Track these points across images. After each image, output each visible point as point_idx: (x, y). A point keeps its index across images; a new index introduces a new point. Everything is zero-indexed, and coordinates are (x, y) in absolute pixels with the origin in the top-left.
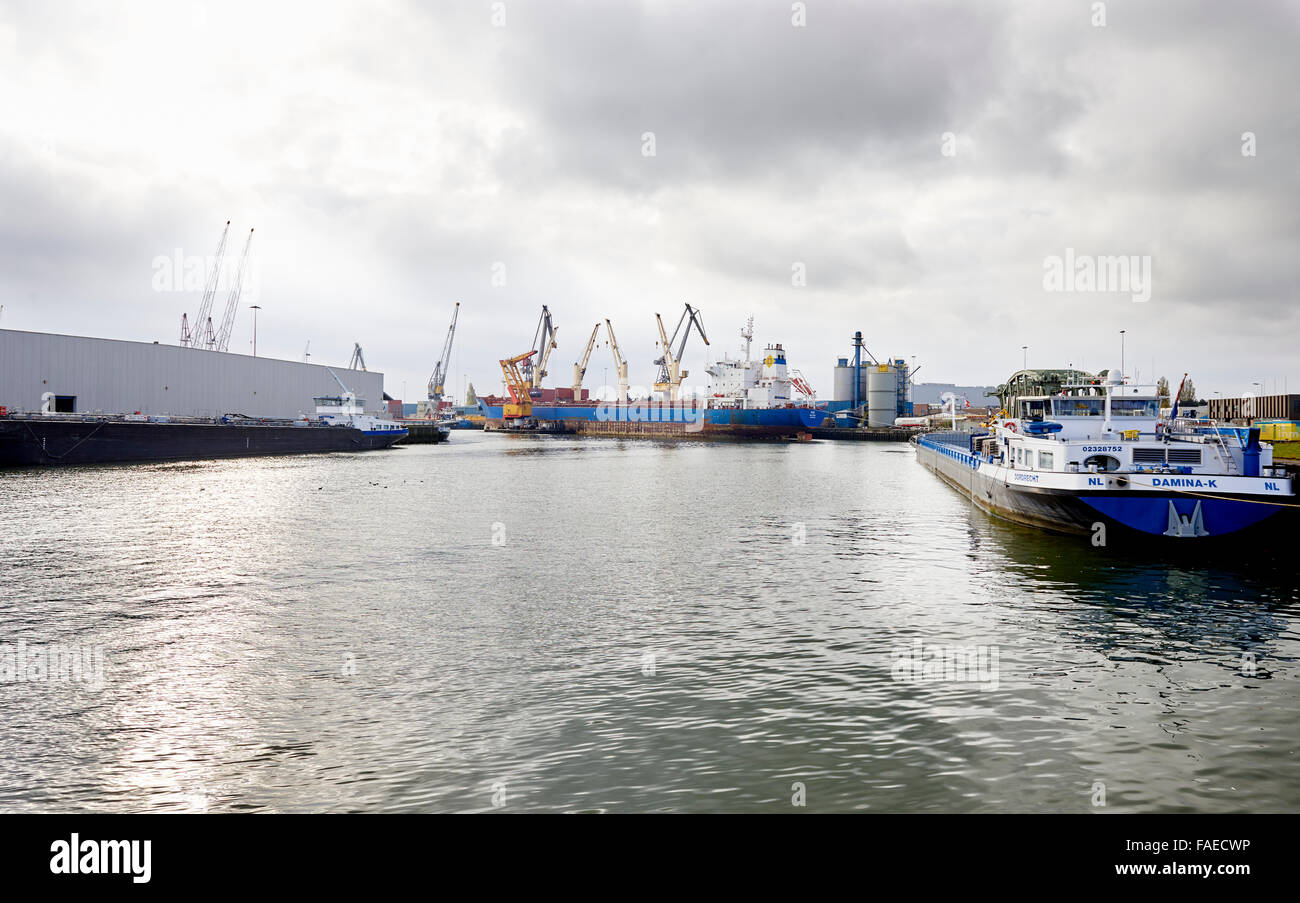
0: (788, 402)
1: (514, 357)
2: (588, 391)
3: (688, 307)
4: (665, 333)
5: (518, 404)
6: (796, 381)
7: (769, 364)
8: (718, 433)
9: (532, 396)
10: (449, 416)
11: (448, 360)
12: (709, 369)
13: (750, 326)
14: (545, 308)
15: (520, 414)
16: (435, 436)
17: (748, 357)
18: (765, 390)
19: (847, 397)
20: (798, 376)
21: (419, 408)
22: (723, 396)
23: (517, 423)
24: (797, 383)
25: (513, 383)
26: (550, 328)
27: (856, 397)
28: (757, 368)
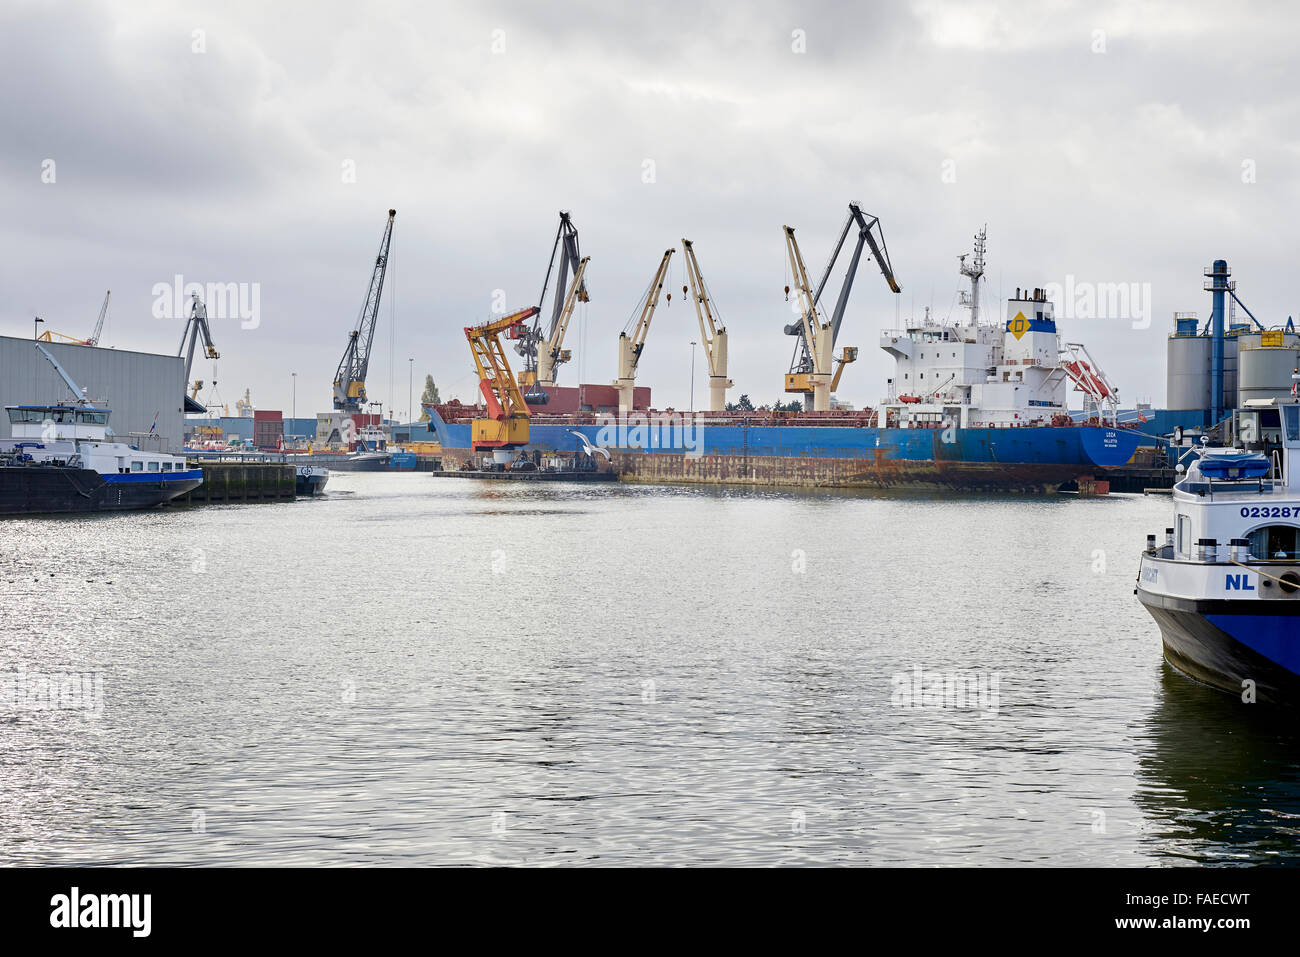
0: (1059, 412)
1: (493, 320)
2: (647, 391)
3: (856, 212)
4: (803, 269)
5: (500, 418)
6: (1074, 367)
7: (1018, 332)
8: (909, 478)
9: (529, 401)
10: (372, 444)
11: (372, 329)
12: (889, 344)
13: (980, 250)
14: (565, 218)
15: (505, 439)
16: (287, 485)
17: (974, 317)
18: (1010, 387)
19: (1196, 403)
20: (1081, 356)
21: (320, 427)
22: (918, 401)
23: (499, 457)
24: (1078, 372)
25: (491, 375)
26: (575, 258)
27: (1214, 403)
28: (995, 337)
